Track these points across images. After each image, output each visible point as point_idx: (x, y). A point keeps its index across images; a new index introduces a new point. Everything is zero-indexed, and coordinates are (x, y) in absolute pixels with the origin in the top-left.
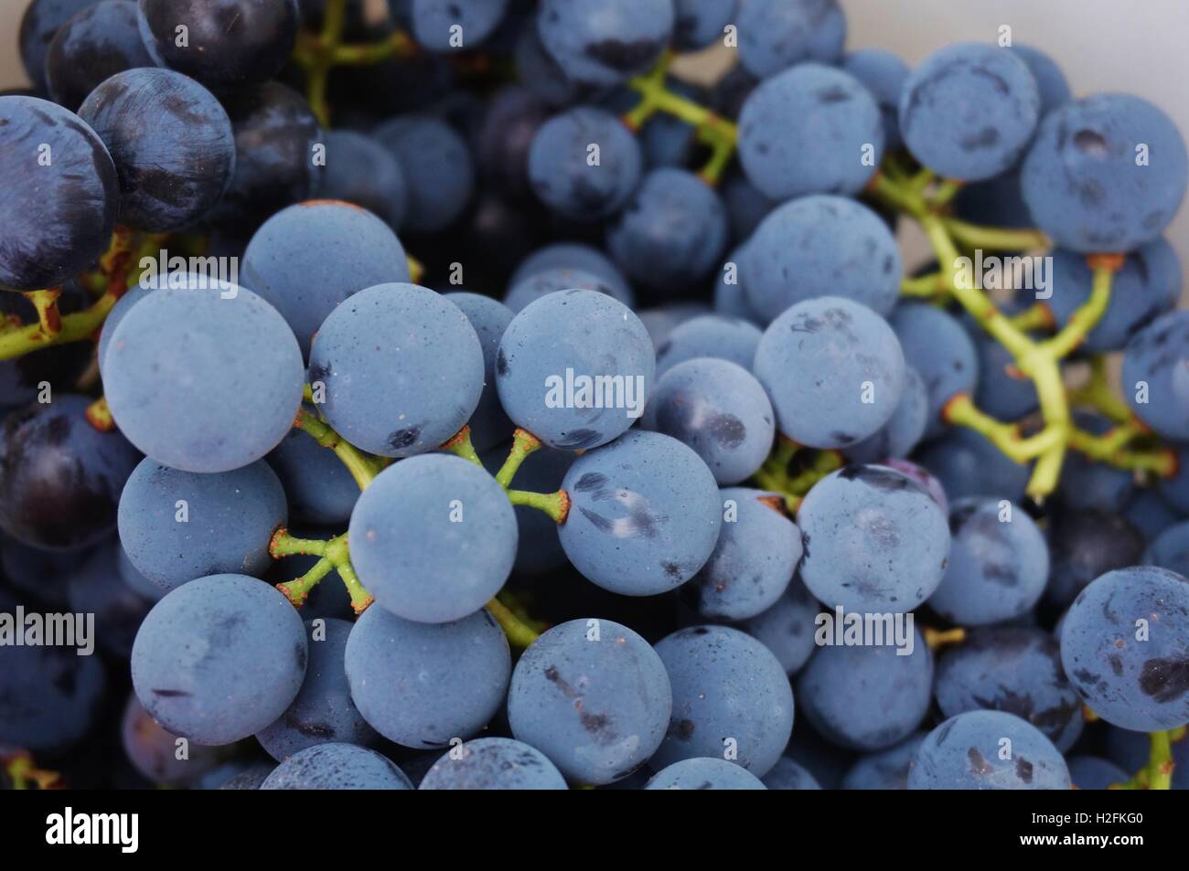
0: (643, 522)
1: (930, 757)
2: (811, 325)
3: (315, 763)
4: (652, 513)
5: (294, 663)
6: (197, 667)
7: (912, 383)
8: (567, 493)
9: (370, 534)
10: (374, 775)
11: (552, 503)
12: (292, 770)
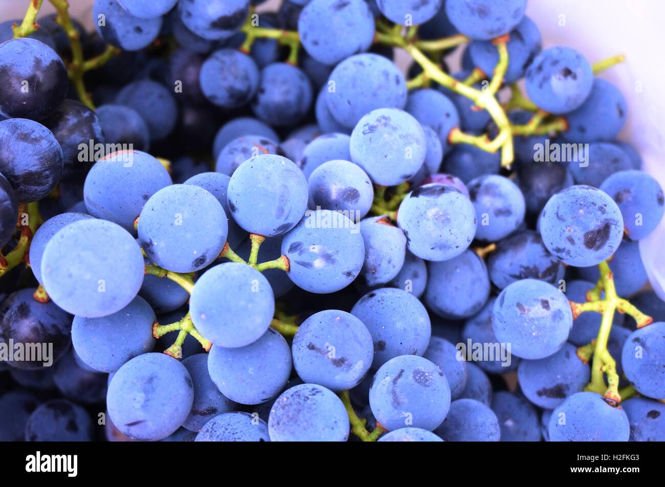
0: (328, 258)
1: (499, 313)
2: (372, 129)
3: (215, 429)
4: (330, 252)
5: (187, 387)
6: (143, 407)
7: (429, 135)
8: (285, 255)
9: (203, 316)
10: (244, 424)
11: (280, 263)
12: (205, 436)
